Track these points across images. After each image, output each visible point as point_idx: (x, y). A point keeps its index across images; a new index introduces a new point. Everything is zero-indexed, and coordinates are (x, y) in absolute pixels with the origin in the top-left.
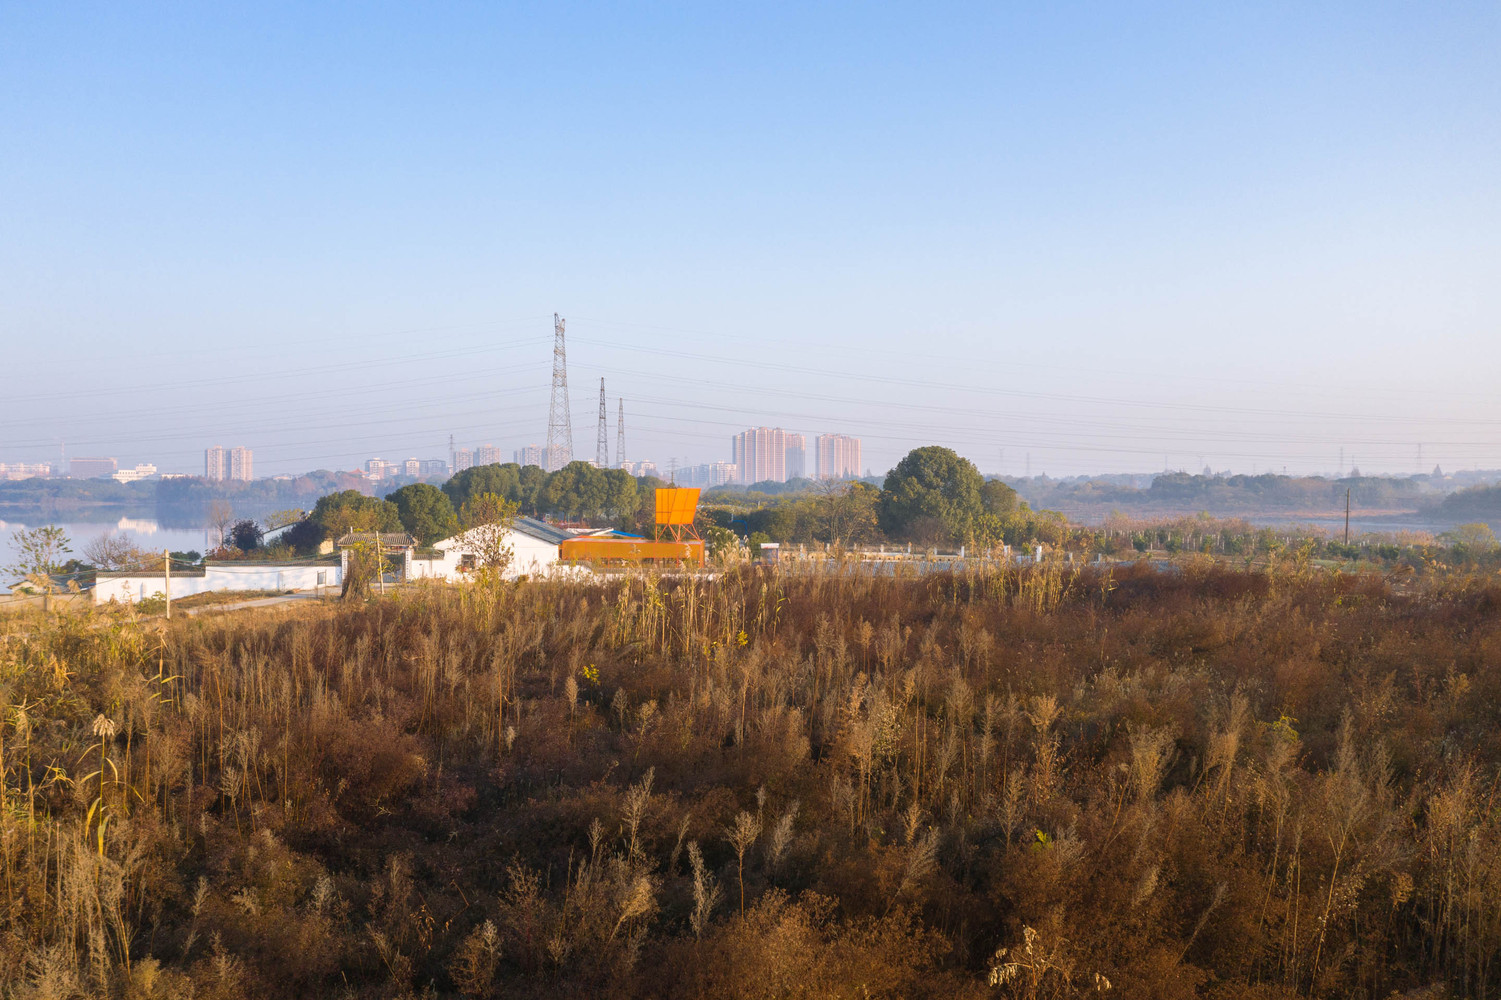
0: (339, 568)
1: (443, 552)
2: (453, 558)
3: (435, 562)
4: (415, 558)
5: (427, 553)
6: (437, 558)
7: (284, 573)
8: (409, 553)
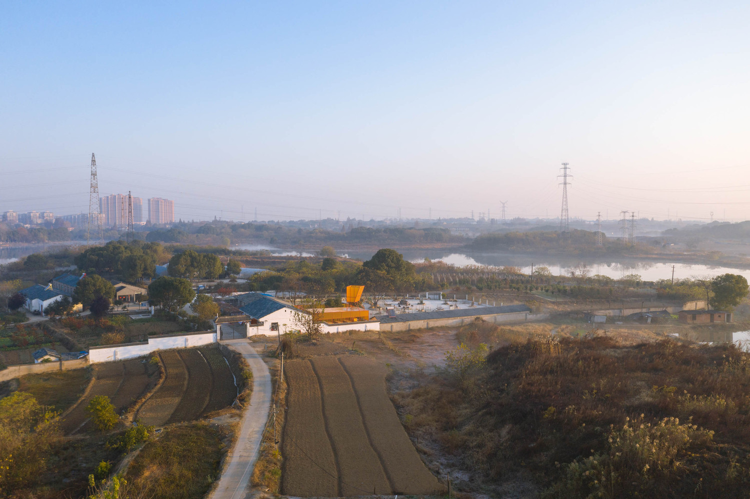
0: (215, 334)
1: (263, 322)
2: (268, 325)
3: (259, 327)
4: (251, 326)
5: (255, 323)
6: (260, 325)
7: (189, 338)
8: (248, 325)
